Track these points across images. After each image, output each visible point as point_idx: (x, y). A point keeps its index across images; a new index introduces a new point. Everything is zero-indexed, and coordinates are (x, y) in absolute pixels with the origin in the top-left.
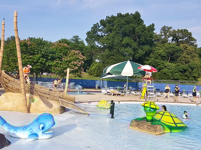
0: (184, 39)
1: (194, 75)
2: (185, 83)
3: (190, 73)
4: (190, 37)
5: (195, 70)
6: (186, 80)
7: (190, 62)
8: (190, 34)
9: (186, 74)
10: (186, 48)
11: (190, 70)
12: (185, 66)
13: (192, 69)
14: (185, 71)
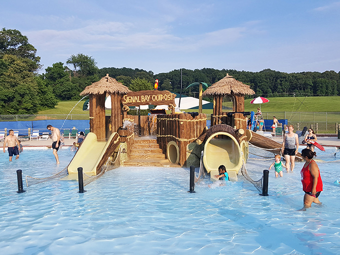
0: (17, 47)
1: (25, 105)
2: (12, 118)
3: (20, 102)
4: (25, 44)
5: (27, 98)
6: (14, 113)
7: (18, 84)
8: (25, 39)
9: (12, 104)
10: (14, 61)
11: (18, 98)
12: (10, 92)
13: (22, 96)
14: (10, 99)
